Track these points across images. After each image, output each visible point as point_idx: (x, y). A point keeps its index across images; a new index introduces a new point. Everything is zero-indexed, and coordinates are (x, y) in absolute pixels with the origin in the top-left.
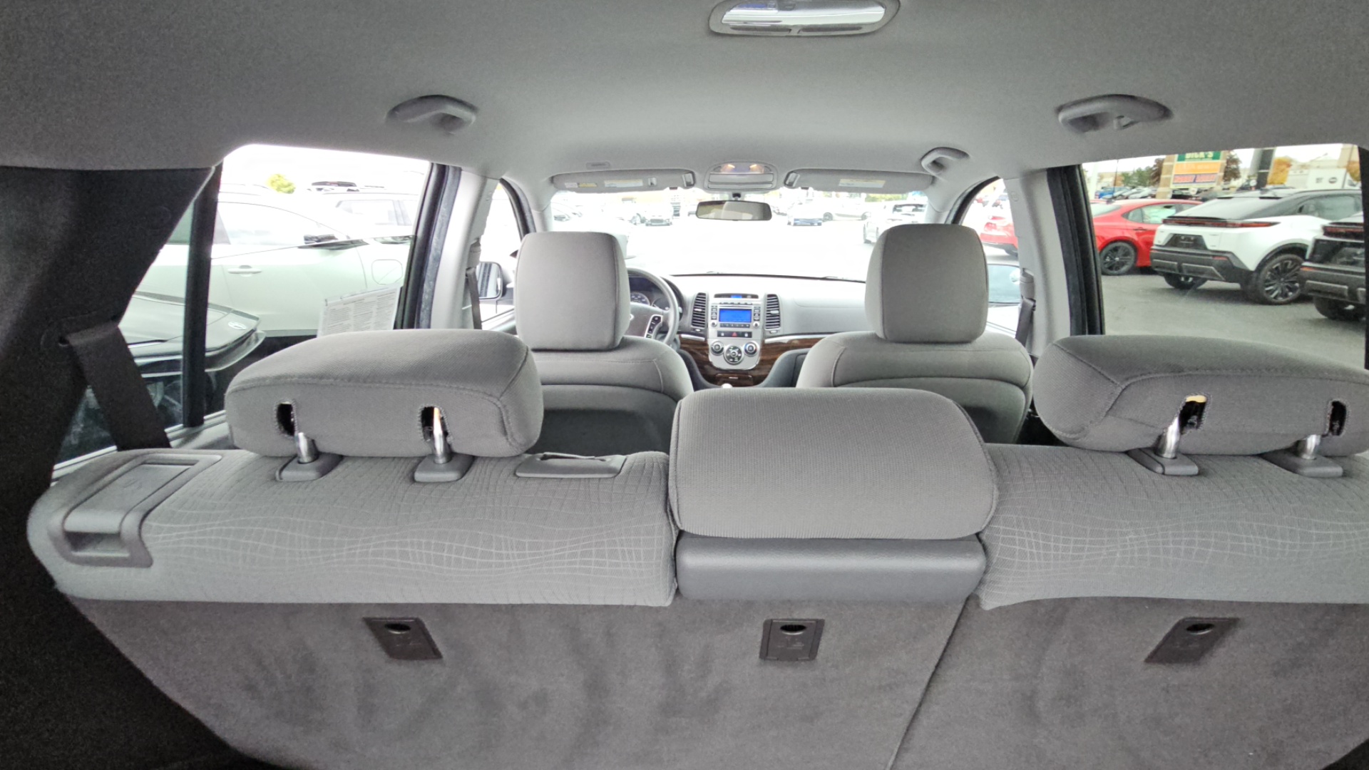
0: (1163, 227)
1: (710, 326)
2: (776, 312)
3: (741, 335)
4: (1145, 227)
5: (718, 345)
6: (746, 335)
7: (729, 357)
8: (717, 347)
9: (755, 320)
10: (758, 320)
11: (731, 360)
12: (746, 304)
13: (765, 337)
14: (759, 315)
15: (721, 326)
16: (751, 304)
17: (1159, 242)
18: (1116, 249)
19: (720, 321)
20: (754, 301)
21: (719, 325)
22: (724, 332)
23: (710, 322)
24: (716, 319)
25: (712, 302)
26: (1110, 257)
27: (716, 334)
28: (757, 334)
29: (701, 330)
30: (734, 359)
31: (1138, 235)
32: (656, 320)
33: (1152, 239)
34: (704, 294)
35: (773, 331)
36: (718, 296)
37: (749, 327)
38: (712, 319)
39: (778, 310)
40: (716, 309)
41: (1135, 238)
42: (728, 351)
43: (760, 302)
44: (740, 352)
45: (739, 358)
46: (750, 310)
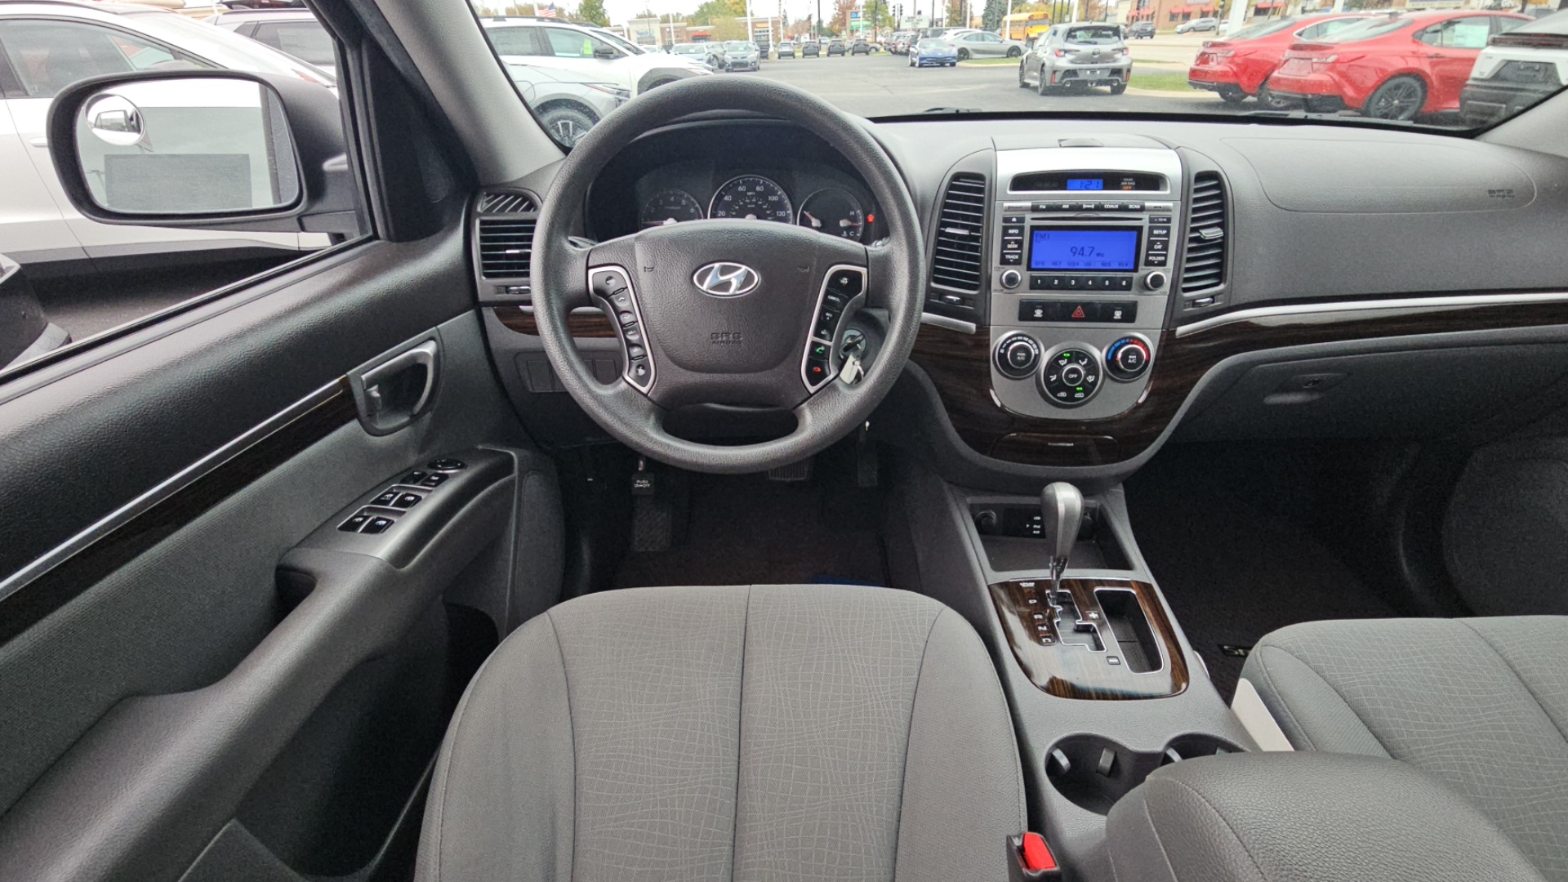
0: (1491, 50)
1: (995, 284)
2: (1215, 233)
3: (1099, 314)
4: (1442, 52)
5: (1026, 350)
6: (1118, 315)
7: (1056, 388)
8: (1021, 356)
9: (1149, 263)
10: (1163, 264)
11: (1063, 394)
12: (1124, 208)
13: (1174, 317)
14: (1165, 247)
15: (1033, 286)
16: (1142, 209)
17: (1481, 73)
18: (1398, 87)
19: (1029, 268)
20: (1151, 199)
21: (1026, 283)
22: (1044, 305)
23: (998, 273)
24: (1017, 262)
25: (1008, 202)
26: (1386, 100)
27: (1015, 311)
28: (1153, 308)
29: (964, 299)
30: (1071, 391)
31: (1433, 65)
32: (844, 286)
33: (1469, 72)
34: (979, 177)
35: (1202, 296)
36: (1022, 182)
37: (1128, 288)
38: (1004, 261)
39: (1221, 225)
40: (1022, 229)
41: (1428, 70)
42: (1053, 365)
43: (1166, 201)
44: (1092, 367)
45: (1088, 388)
46: (1139, 229)
